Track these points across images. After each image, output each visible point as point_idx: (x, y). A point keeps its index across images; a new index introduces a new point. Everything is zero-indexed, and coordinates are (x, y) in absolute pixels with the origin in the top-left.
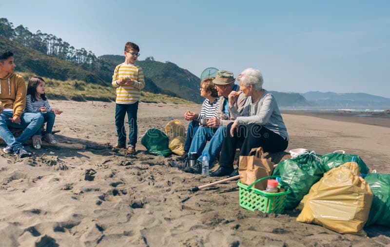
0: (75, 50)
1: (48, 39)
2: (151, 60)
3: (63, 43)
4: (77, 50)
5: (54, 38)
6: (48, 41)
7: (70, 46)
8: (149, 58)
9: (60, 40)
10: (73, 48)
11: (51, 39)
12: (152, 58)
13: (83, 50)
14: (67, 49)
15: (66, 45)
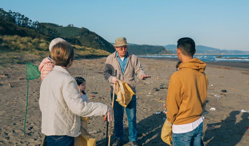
0: (32, 22)
1: (15, 15)
2: (72, 26)
3: (25, 18)
4: (34, 22)
5: (19, 15)
6: (15, 16)
7: (29, 20)
8: (70, 25)
9: (23, 16)
10: (31, 21)
11: (18, 15)
12: (72, 25)
13: (37, 22)
14: (27, 21)
15: (27, 19)
